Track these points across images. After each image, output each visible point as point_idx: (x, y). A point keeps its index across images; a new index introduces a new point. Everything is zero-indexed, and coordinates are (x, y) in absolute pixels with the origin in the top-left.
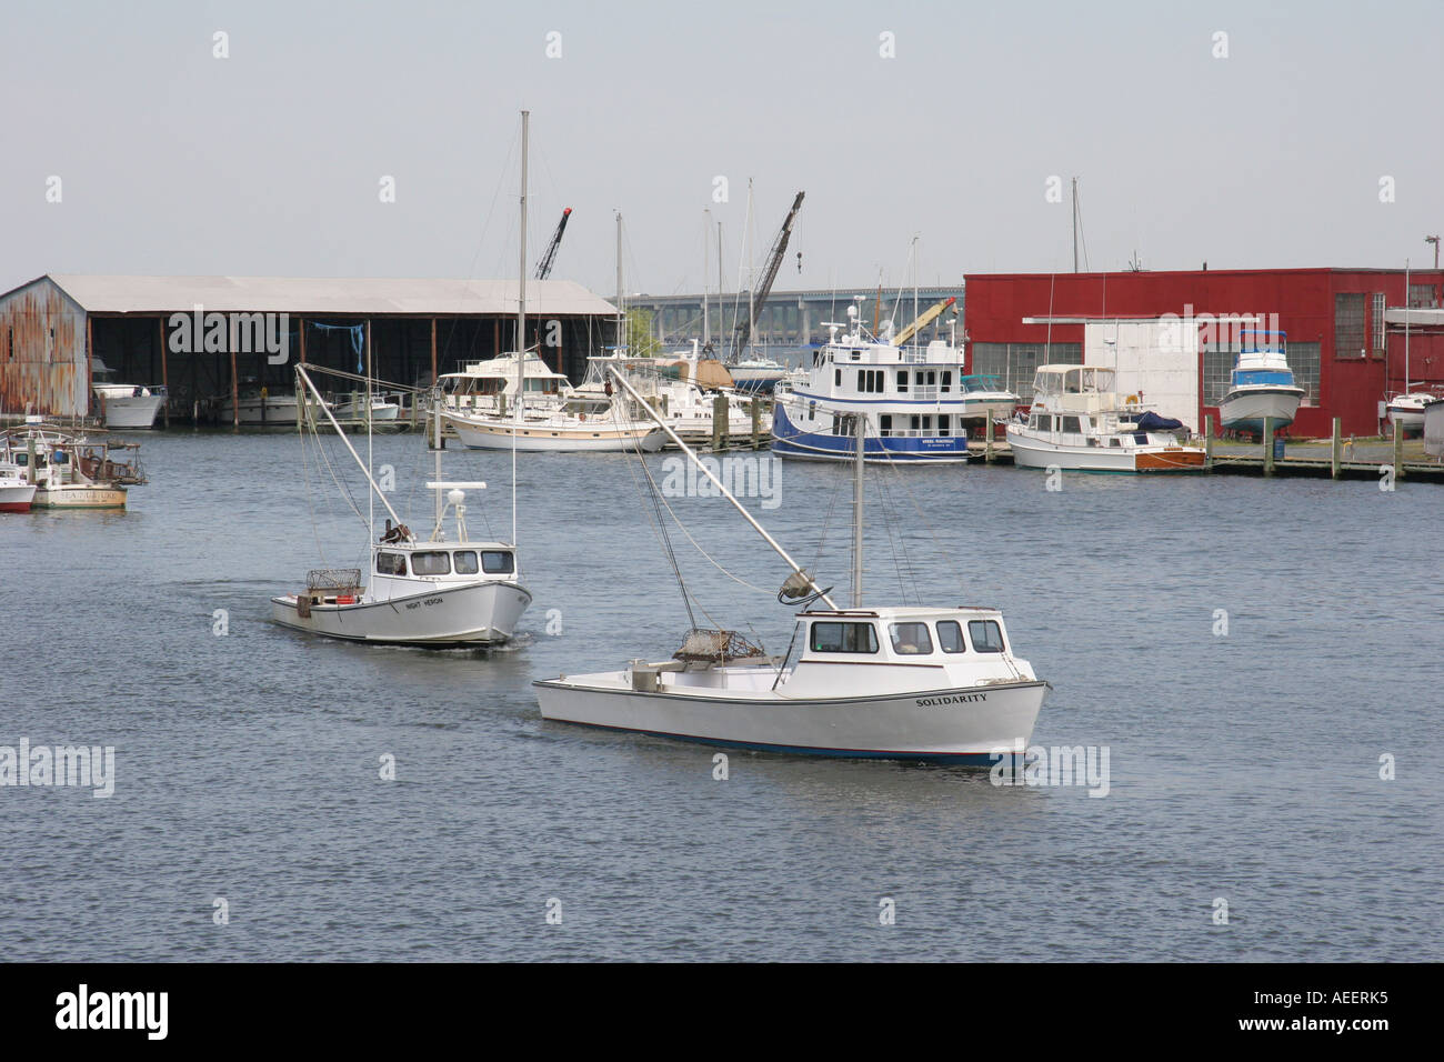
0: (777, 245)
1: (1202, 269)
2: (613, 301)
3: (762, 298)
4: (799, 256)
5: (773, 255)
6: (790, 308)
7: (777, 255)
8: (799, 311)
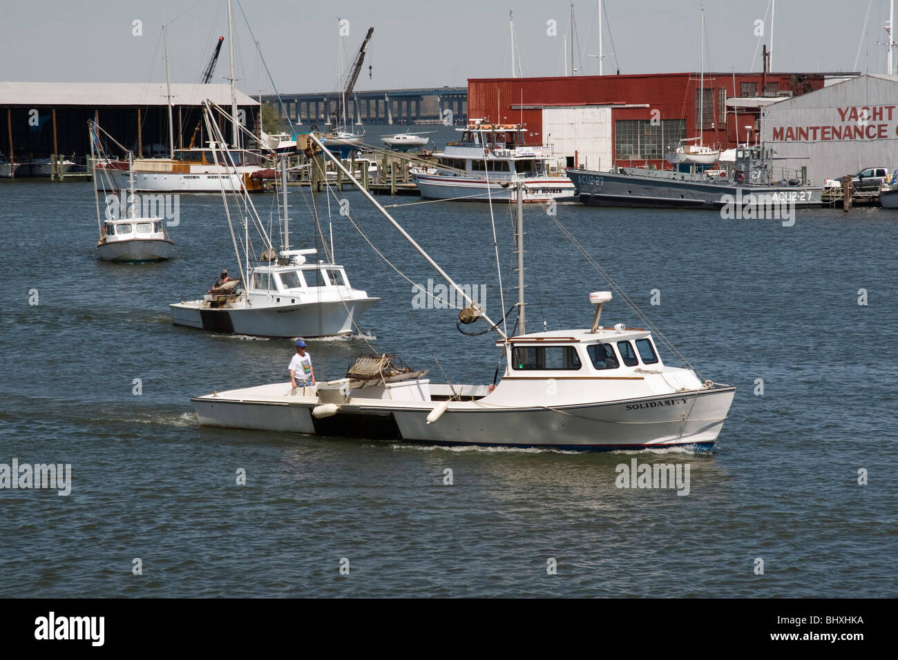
0: (357, 61)
1: (616, 74)
2: (256, 98)
3: (349, 95)
4: (370, 68)
5: (354, 67)
6: (380, 101)
7: (357, 67)
8: (386, 102)
